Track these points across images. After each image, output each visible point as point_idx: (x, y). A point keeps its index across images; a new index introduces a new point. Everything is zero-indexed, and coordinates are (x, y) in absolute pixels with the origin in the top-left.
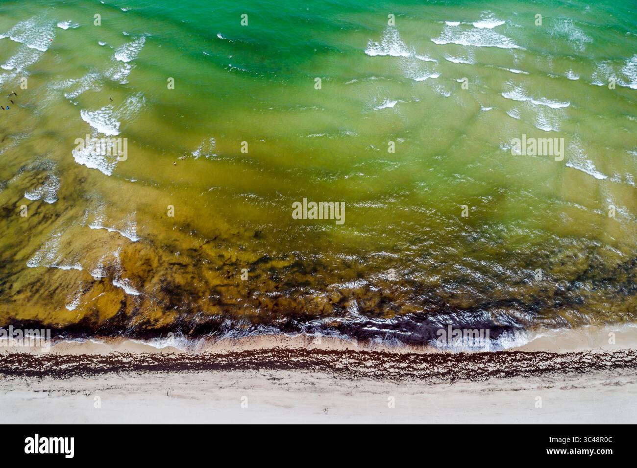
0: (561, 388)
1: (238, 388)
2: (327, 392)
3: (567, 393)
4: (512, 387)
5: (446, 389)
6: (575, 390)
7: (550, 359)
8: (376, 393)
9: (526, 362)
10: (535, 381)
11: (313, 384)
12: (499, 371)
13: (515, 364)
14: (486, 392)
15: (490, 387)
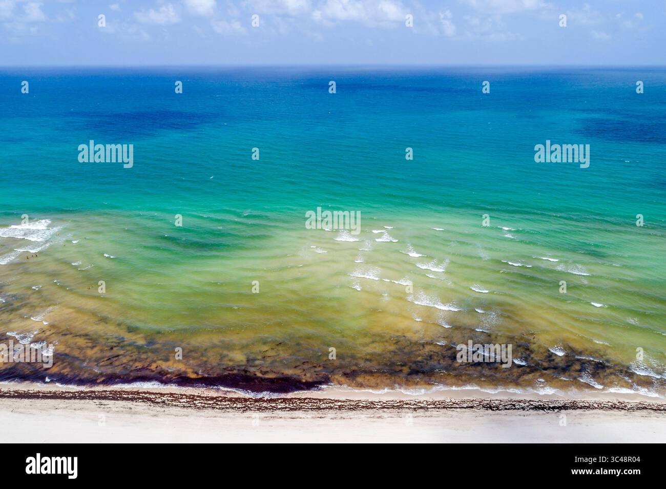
0: (332, 419)
1: (71, 409)
2: (139, 414)
3: (335, 422)
4: (291, 416)
5: (236, 416)
6: (342, 420)
7: (332, 403)
8: (177, 416)
9: (311, 404)
10: (311, 414)
11: (131, 408)
12: (286, 408)
13: (301, 404)
14: (268, 419)
15: (273, 415)
